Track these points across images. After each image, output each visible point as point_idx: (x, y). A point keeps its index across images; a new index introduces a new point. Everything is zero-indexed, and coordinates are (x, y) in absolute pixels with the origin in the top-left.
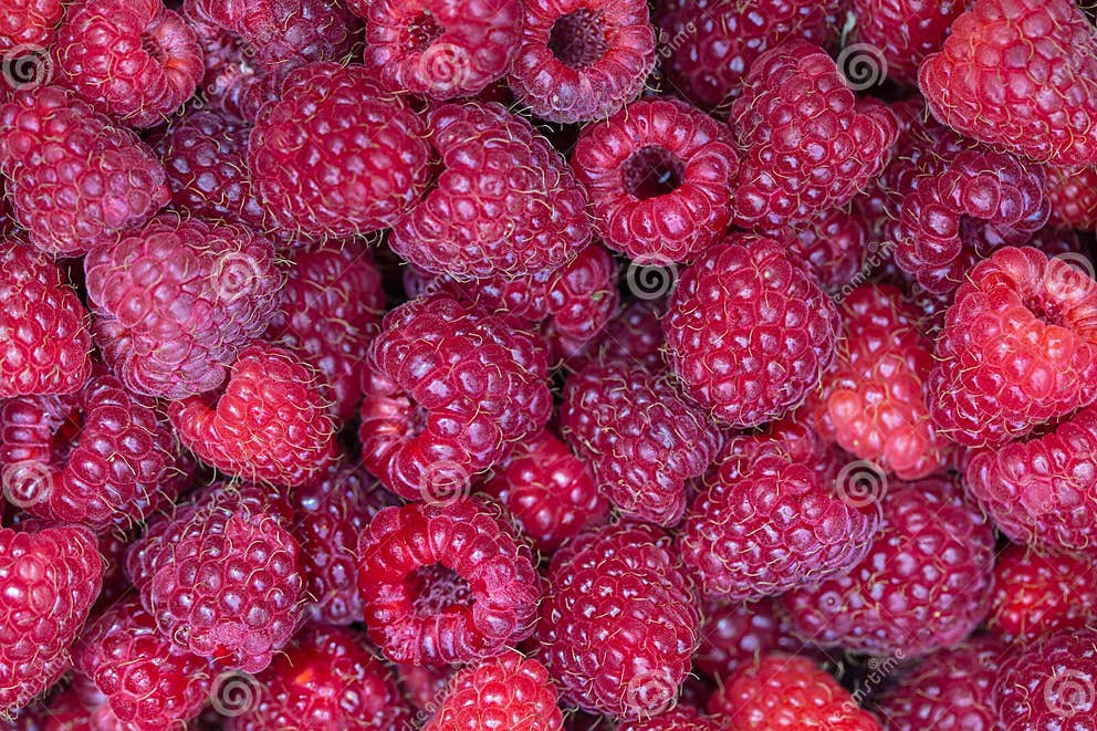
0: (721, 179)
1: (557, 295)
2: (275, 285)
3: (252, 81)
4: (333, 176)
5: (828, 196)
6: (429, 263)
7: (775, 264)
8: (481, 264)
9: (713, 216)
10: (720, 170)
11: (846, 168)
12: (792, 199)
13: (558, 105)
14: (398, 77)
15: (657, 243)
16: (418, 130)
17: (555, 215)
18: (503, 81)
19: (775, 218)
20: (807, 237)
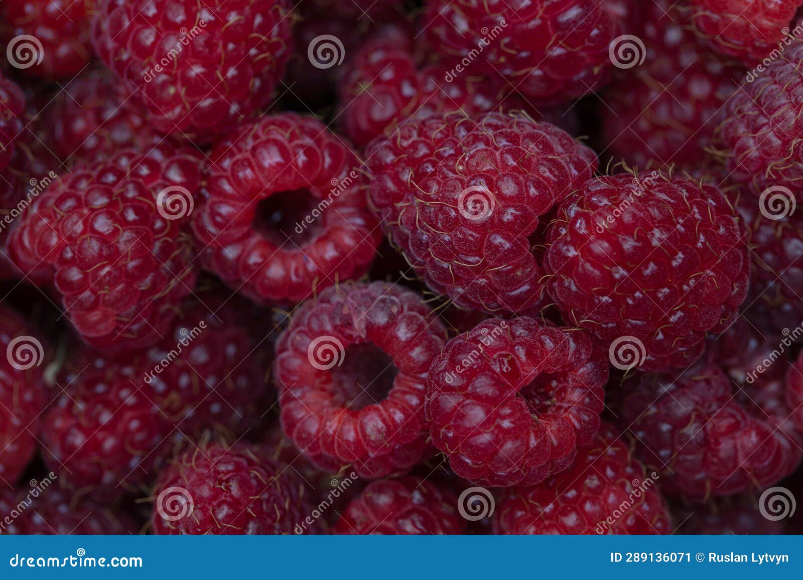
0: (214, 203)
1: (407, 90)
2: (731, 125)
3: (734, 360)
4: (657, 237)
5: (95, 174)
6: (555, 134)
7: (160, 102)
8: (495, 127)
9: (227, 163)
10: (214, 214)
11: (70, 203)
12: (135, 174)
13: (393, 302)
14: (572, 345)
15: (293, 136)
16: (555, 284)
17: (407, 176)
18: (452, 334)
19: (157, 155)
20: (121, 135)
